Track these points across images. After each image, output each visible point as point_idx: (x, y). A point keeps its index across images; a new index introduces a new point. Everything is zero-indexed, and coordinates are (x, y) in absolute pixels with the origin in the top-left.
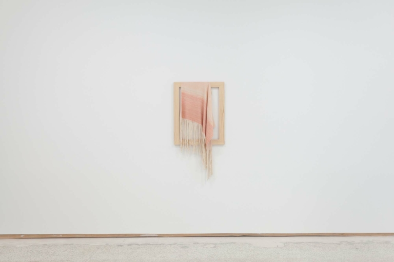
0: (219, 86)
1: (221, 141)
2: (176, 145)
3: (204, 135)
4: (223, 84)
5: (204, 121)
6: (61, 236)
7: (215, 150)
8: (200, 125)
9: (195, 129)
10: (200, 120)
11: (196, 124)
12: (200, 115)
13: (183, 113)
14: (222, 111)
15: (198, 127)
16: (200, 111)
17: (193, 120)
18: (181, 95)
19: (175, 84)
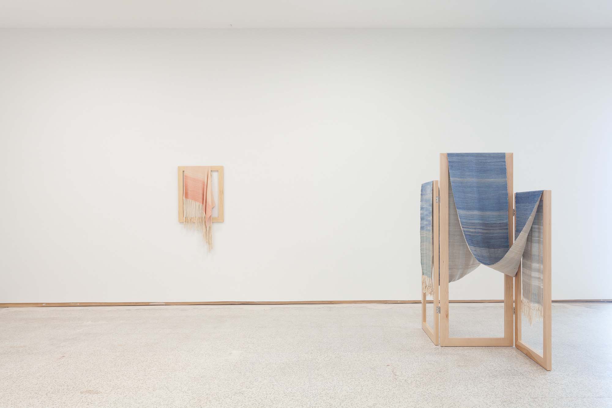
0: (219, 170)
1: (220, 219)
2: (180, 223)
3: (204, 213)
4: (222, 168)
5: (204, 200)
6: (78, 304)
7: (215, 227)
8: (201, 204)
9: (197, 208)
10: (201, 200)
11: (197, 204)
12: (201, 196)
13: (186, 194)
14: (221, 192)
15: (199, 206)
16: (201, 192)
17: (196, 200)
18: (184, 177)
19: (179, 168)
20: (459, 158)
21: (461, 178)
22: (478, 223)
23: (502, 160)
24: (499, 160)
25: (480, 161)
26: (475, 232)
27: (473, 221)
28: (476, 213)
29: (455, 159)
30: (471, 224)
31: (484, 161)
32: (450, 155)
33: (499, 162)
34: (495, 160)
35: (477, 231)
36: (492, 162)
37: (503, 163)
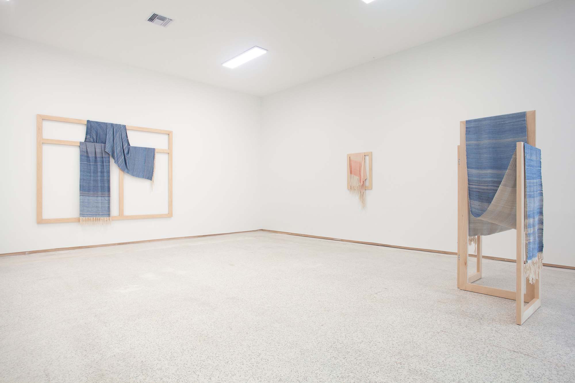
19: (348, 155)
20: (477, 123)
21: (478, 140)
22: (491, 181)
23: (522, 119)
24: (518, 120)
25: (498, 123)
26: (487, 189)
27: (486, 179)
28: (489, 171)
29: (472, 125)
30: (483, 182)
31: (503, 123)
32: (468, 122)
33: (519, 121)
34: (514, 120)
35: (489, 188)
36: (512, 123)
37: (524, 122)
